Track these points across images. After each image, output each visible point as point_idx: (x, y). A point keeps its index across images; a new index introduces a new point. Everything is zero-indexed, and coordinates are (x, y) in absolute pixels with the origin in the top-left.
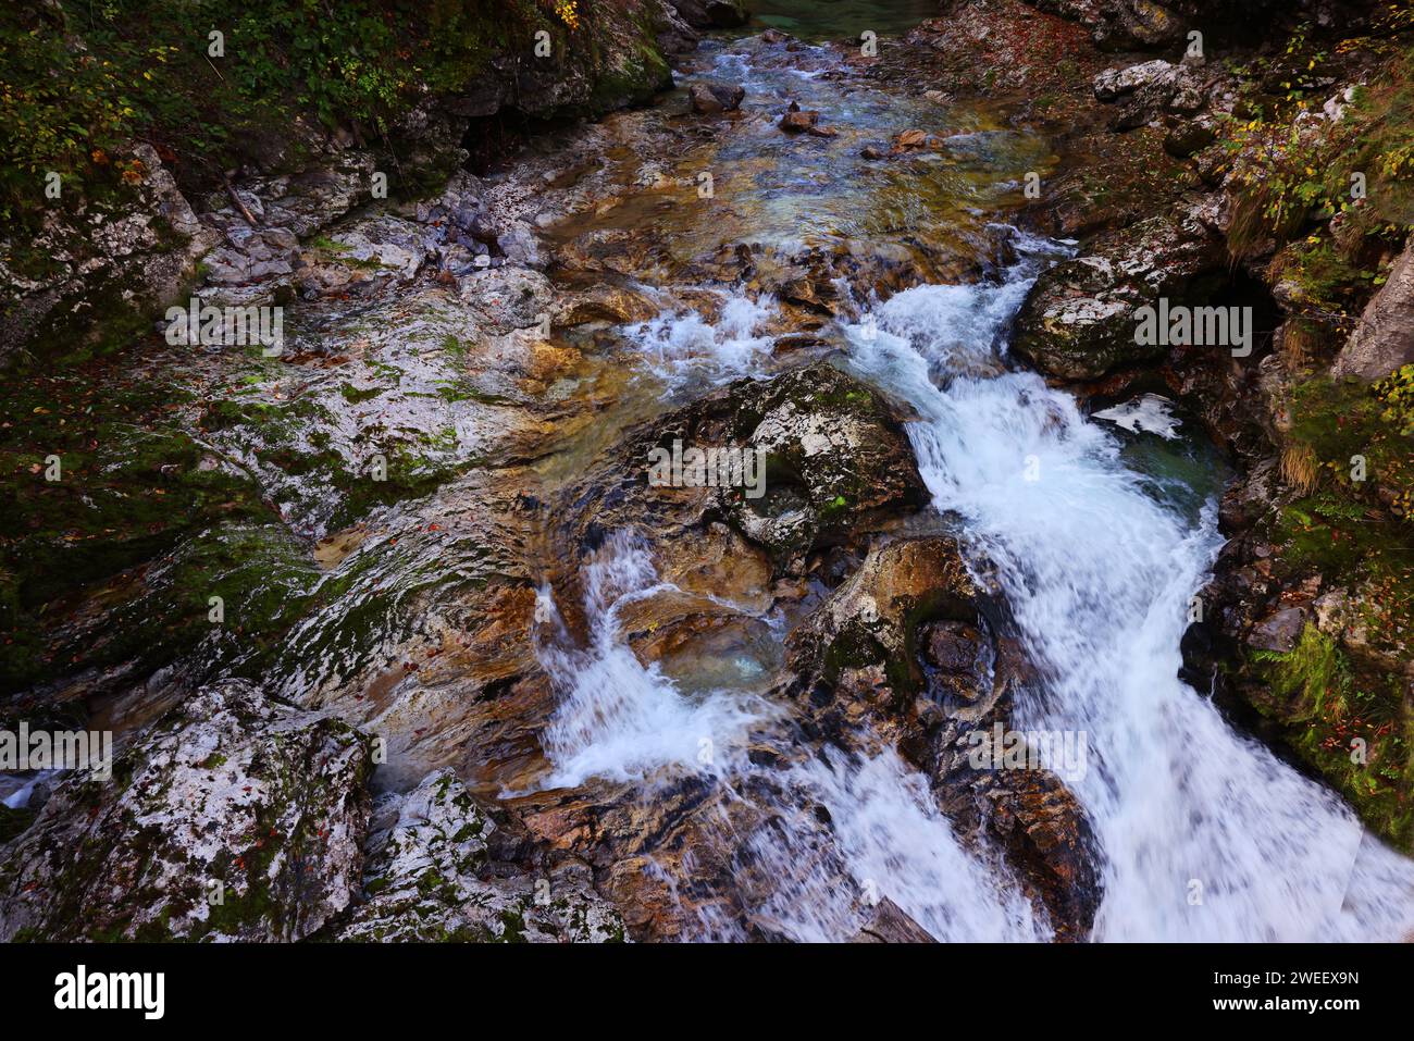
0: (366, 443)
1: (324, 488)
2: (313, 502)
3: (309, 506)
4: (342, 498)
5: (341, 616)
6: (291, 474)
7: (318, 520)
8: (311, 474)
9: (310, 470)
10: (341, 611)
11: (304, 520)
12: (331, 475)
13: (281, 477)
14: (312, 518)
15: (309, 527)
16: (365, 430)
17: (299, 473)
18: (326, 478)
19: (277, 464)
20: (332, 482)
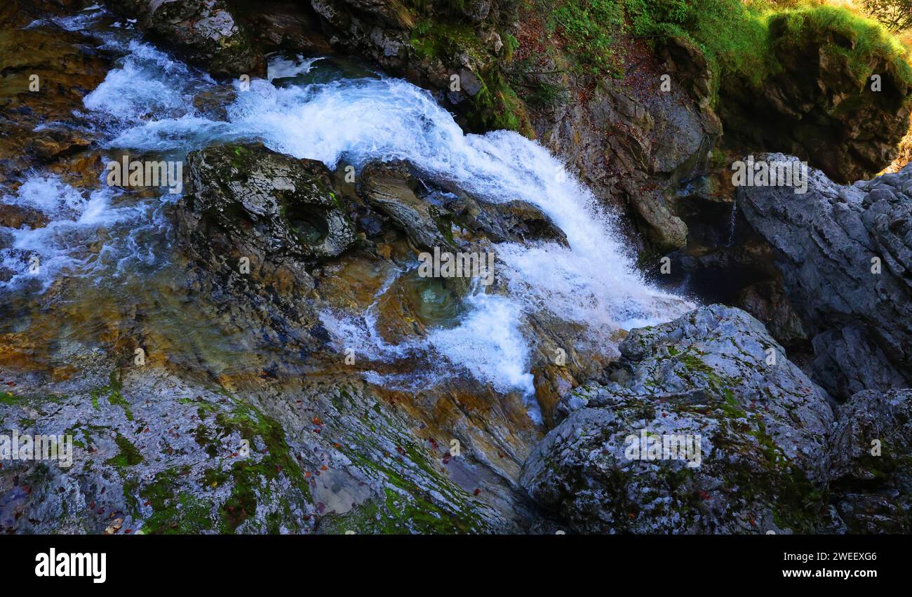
0: (220, 443)
1: (272, 488)
2: (284, 502)
3: (287, 511)
4: (286, 476)
5: (428, 476)
6: (252, 513)
7: (302, 507)
8: (258, 493)
9: (253, 494)
10: (422, 476)
11: (299, 520)
12: (262, 476)
13: (254, 523)
14: (298, 512)
15: (306, 519)
16: (202, 445)
17: (254, 504)
18: (264, 482)
19: (241, 522)
20: (269, 478)
